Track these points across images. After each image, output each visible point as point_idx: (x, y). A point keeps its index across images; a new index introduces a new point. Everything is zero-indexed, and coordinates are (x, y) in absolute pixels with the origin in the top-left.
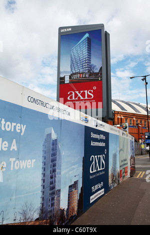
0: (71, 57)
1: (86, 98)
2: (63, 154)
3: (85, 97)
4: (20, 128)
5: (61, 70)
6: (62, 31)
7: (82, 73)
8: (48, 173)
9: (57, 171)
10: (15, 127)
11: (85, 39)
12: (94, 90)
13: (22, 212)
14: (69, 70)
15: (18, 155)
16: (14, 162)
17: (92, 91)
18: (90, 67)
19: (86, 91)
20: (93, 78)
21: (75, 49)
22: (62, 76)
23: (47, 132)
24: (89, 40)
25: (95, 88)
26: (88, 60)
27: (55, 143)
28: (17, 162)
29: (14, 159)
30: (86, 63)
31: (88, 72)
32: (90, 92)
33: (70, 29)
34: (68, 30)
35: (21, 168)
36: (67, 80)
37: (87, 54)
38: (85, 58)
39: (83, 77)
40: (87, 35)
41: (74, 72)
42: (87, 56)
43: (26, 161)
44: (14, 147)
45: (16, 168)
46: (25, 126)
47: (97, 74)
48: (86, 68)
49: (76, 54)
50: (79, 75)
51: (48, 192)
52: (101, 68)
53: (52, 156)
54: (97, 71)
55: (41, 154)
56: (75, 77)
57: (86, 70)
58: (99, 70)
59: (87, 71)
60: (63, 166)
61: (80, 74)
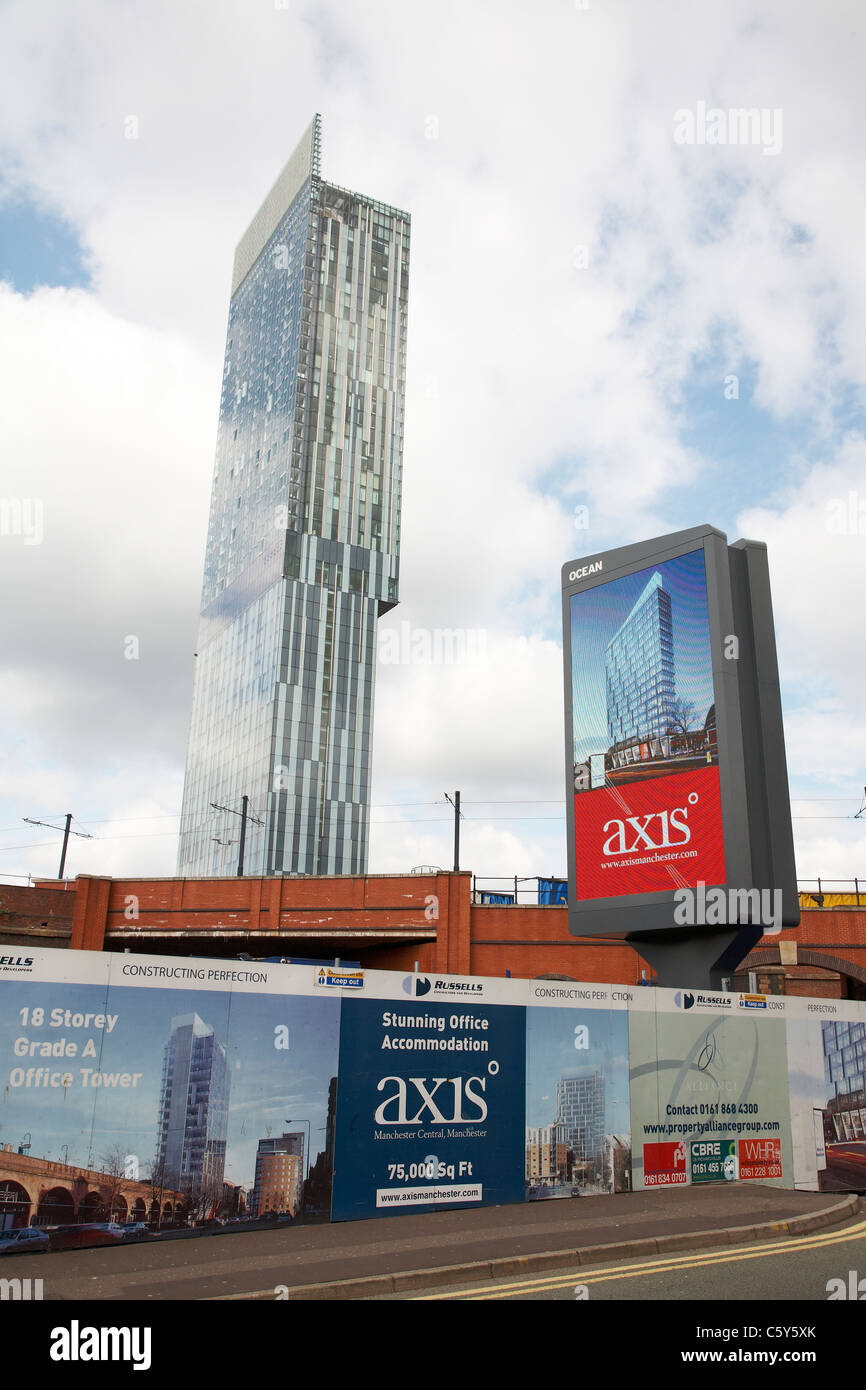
0: (609, 680)
1: (666, 843)
2: (238, 1066)
3: (661, 843)
4: (103, 1021)
5: (579, 735)
6: (575, 575)
7: (648, 741)
8: (181, 1102)
9: (213, 1101)
10: (92, 1021)
11: (651, 597)
12: (690, 807)
13: (106, 1158)
14: (602, 731)
15: (98, 1065)
16: (90, 1076)
17: (685, 812)
18: (675, 712)
19: (664, 815)
20: (683, 756)
21: (617, 644)
22: (580, 758)
23: (178, 1021)
24: (664, 598)
25: (693, 798)
26: (665, 682)
27: (205, 1045)
28: (96, 1075)
29: (90, 1071)
30: (657, 695)
31: (668, 733)
32: (679, 817)
33: (599, 566)
34: (592, 569)
35: (106, 1085)
36: (599, 777)
37: (660, 656)
38: (655, 677)
39: (650, 759)
40: (656, 581)
41: (620, 739)
42: (660, 667)
43: (118, 1075)
44: (90, 1050)
45: (94, 1084)
46: (116, 1017)
47: (698, 737)
48: (658, 716)
49: (622, 663)
50: (636, 749)
51: (180, 1140)
52: (712, 711)
53: (194, 1070)
54: (696, 725)
55: (160, 1064)
56: (623, 759)
57: (660, 725)
58: (703, 719)
59: (663, 730)
60: (235, 1093)
61: (640, 743)
